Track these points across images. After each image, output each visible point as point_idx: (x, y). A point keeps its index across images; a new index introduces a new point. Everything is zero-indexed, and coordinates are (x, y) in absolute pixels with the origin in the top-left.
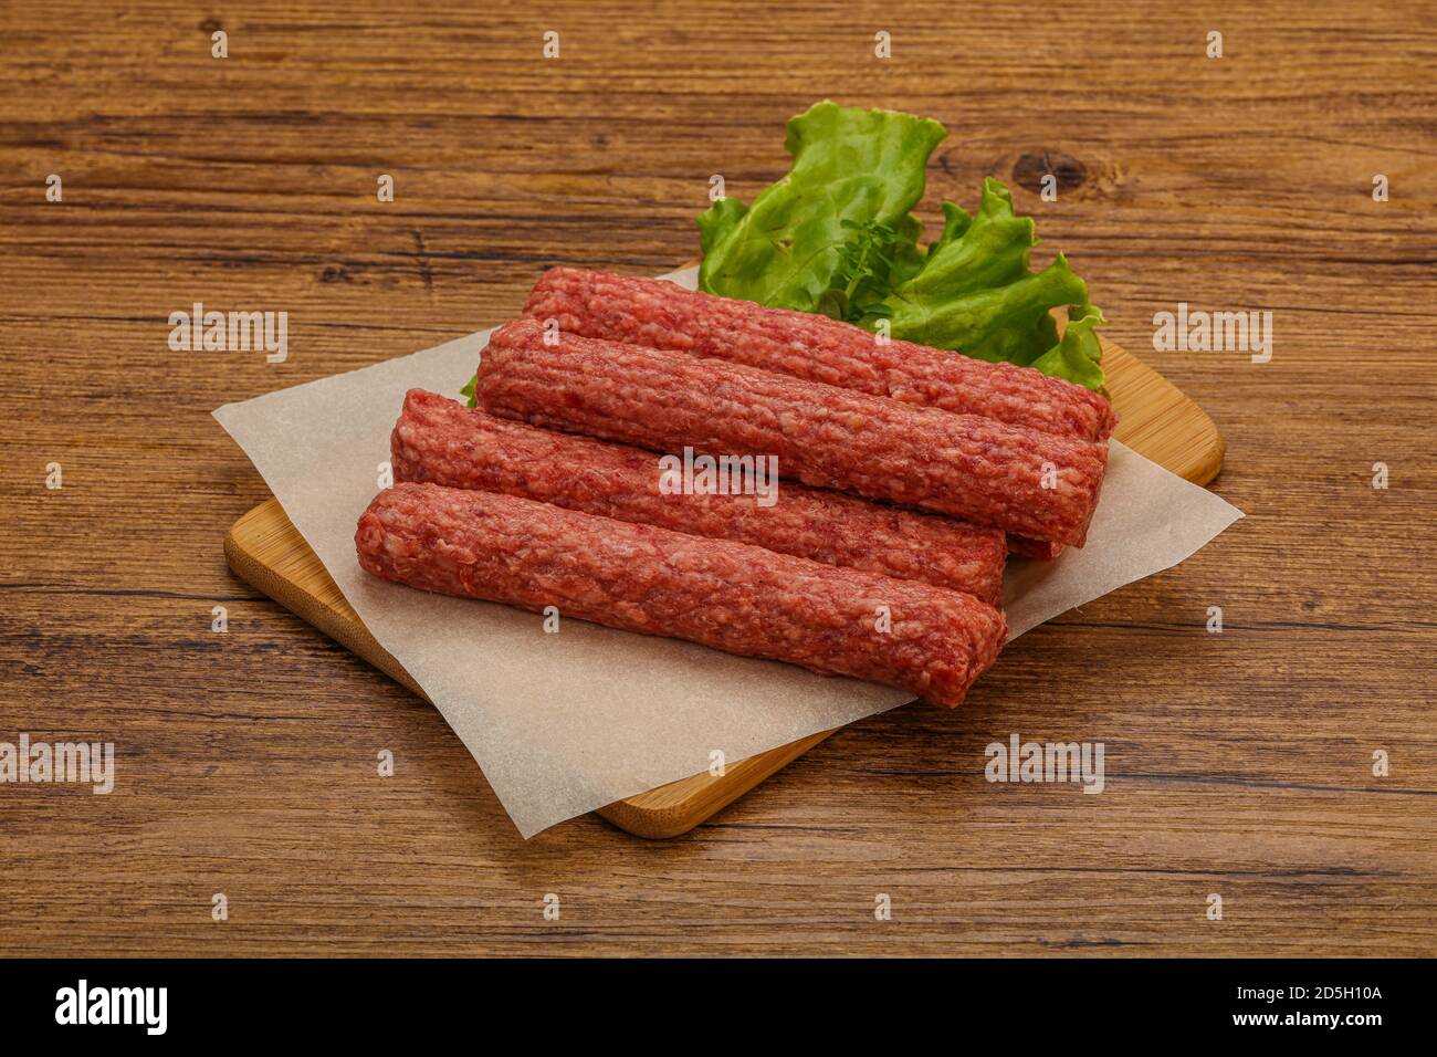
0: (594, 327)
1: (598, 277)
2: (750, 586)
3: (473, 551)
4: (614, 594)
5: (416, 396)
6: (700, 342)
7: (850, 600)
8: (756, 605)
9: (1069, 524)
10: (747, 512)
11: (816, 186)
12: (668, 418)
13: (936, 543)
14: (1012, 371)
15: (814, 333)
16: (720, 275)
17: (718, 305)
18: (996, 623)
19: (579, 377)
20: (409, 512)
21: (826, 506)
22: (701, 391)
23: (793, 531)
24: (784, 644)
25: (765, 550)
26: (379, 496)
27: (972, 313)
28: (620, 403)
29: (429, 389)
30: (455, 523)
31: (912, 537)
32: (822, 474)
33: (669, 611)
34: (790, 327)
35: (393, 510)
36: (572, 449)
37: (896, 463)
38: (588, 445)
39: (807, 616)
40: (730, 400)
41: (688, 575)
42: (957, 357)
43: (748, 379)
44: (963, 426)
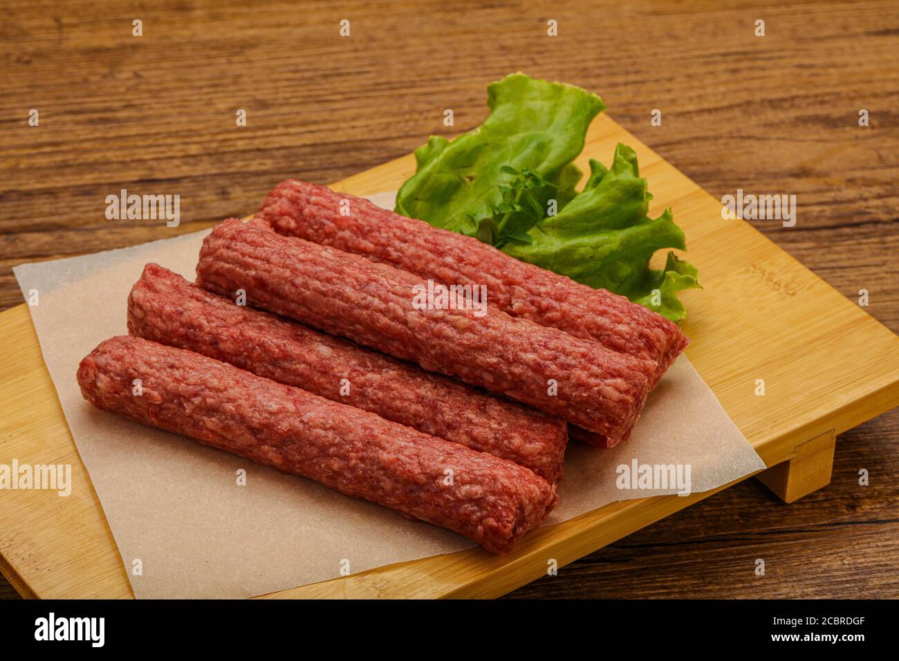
0: (304, 230)
1: (314, 191)
2: (360, 445)
3: (162, 395)
4: (259, 439)
5: (151, 269)
6: (380, 249)
7: (432, 464)
8: (362, 459)
9: (613, 422)
10: (375, 385)
11: (500, 137)
12: (327, 306)
13: (510, 425)
14: (605, 297)
15: (463, 251)
17: (397, 223)
18: (544, 493)
19: (267, 266)
20: (119, 359)
21: (435, 387)
22: (354, 287)
23: (406, 404)
24: (380, 492)
25: (379, 419)
26: (101, 344)
27: (592, 247)
28: (293, 290)
29: (163, 264)
30: (150, 371)
31: (494, 418)
32: (434, 362)
33: (298, 457)
34: (446, 245)
35: (107, 356)
36: (256, 322)
37: (488, 360)
38: (269, 320)
39: (398, 473)
40: (374, 296)
41: (315, 431)
42: (567, 282)
43: (391, 282)
44: (543, 337)
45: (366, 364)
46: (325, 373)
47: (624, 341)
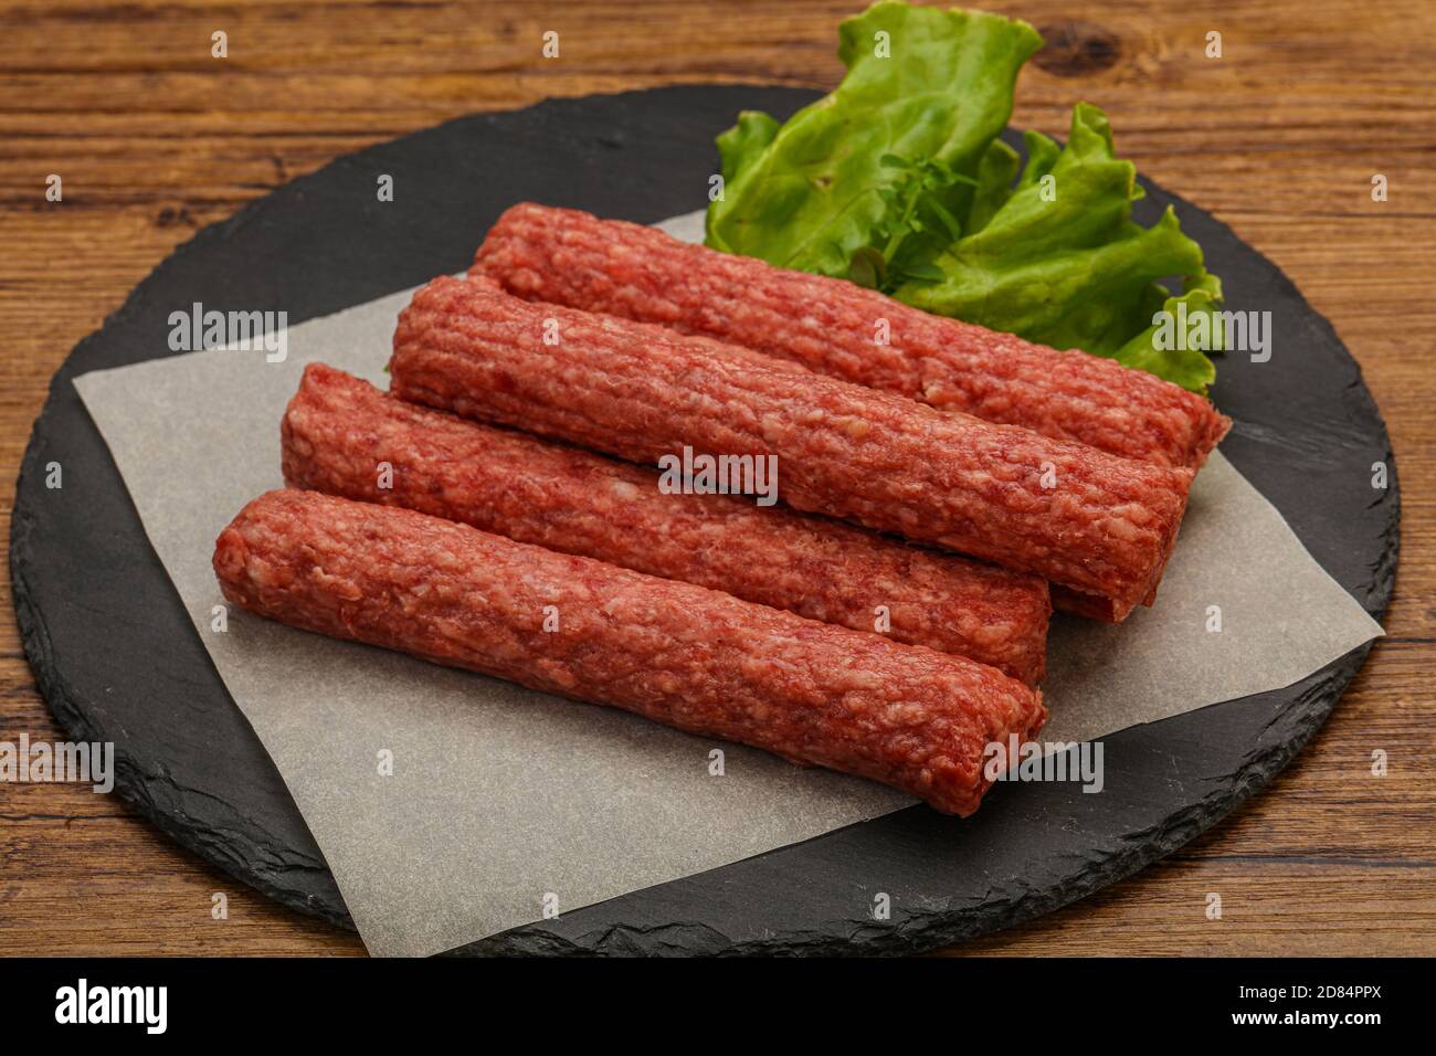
0: (558, 288)
1: (569, 221)
2: (706, 647)
3: (359, 584)
4: (533, 649)
5: (315, 373)
6: (689, 313)
7: (833, 671)
8: (713, 671)
9: (1129, 576)
10: (717, 543)
11: (870, 108)
12: (621, 412)
13: (955, 596)
14: (1080, 363)
15: (831, 306)
16: (733, 219)
17: (715, 265)
18: (1025, 706)
19: (513, 353)
20: (282, 529)
21: (819, 540)
22: (664, 378)
23: (773, 571)
24: (747, 724)
25: (733, 601)
26: (248, 507)
27: (1048, 284)
28: (561, 389)
29: (337, 365)
30: (338, 546)
31: (925, 586)
32: (813, 495)
33: (602, 675)
34: (803, 297)
35: (262, 525)
36: (502, 449)
37: (907, 487)
38: (526, 445)
39: (776, 690)
40: (701, 392)
41: (628, 628)
42: (1013, 343)
43: (727, 365)
44: (998, 442)
45: (696, 509)
46: (629, 528)
47: (1121, 436)
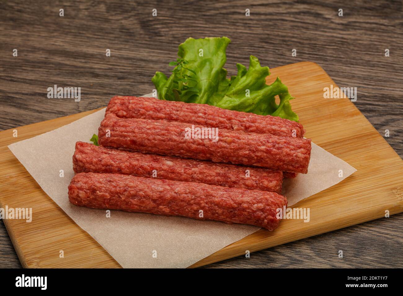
0: (131, 114)
1: (130, 98)
2: (203, 197)
3: (109, 194)
4: (158, 204)
5: (79, 144)
6: (167, 116)
7: (238, 199)
8: (206, 203)
10: (197, 173)
12: (166, 145)
13: (261, 177)
14: (271, 118)
15: (205, 110)
17: (172, 104)
19: (134, 134)
20: (86, 183)
21: (222, 168)
22: (176, 135)
23: (213, 177)
24: (216, 215)
25: (206, 185)
26: (74, 178)
27: (253, 99)
28: (149, 142)
29: (83, 141)
30: (102, 185)
31: (253, 175)
32: (219, 158)
33: (178, 208)
34: (197, 109)
35: (80, 183)
36: (134, 157)
37: (245, 153)
38: (140, 155)
39: (224, 205)
41: (182, 195)
44: (265, 138)
45: (189, 165)
46: (173, 172)
